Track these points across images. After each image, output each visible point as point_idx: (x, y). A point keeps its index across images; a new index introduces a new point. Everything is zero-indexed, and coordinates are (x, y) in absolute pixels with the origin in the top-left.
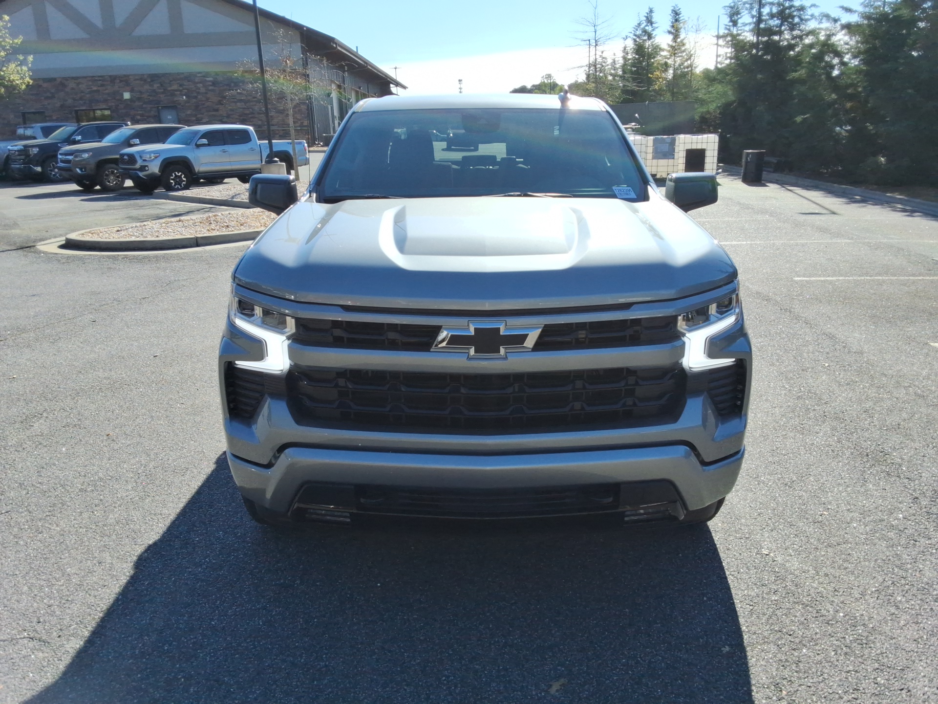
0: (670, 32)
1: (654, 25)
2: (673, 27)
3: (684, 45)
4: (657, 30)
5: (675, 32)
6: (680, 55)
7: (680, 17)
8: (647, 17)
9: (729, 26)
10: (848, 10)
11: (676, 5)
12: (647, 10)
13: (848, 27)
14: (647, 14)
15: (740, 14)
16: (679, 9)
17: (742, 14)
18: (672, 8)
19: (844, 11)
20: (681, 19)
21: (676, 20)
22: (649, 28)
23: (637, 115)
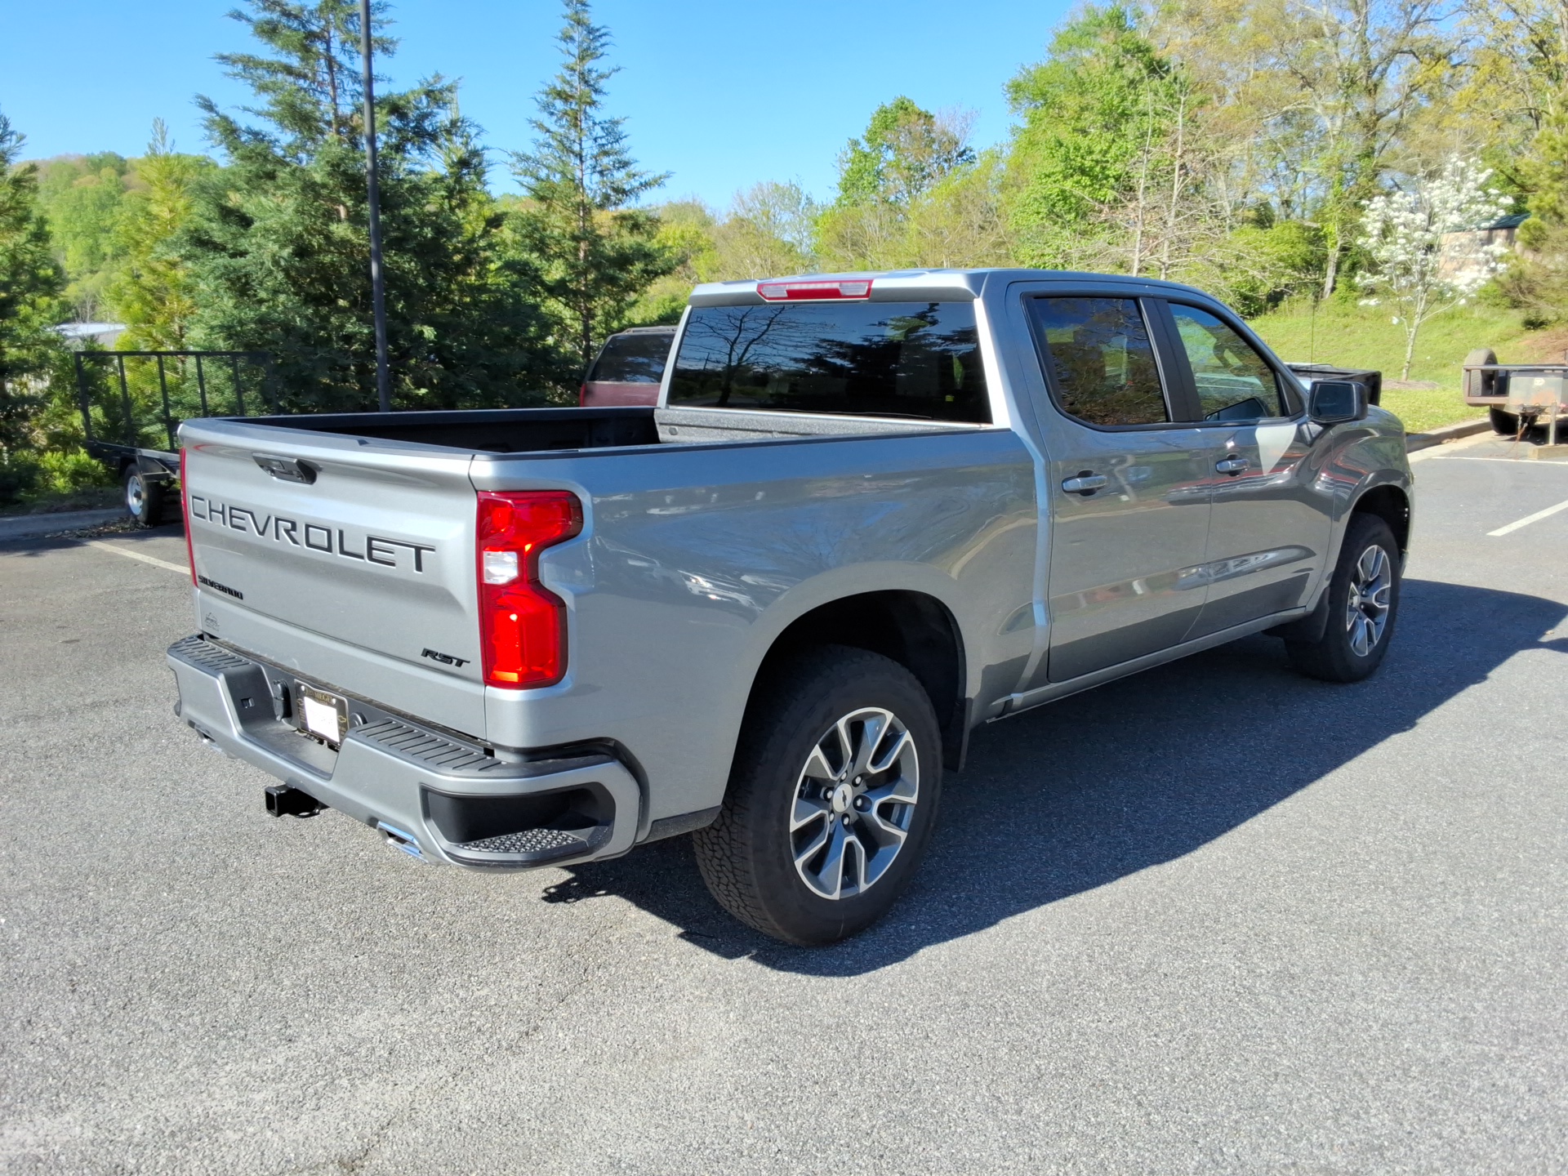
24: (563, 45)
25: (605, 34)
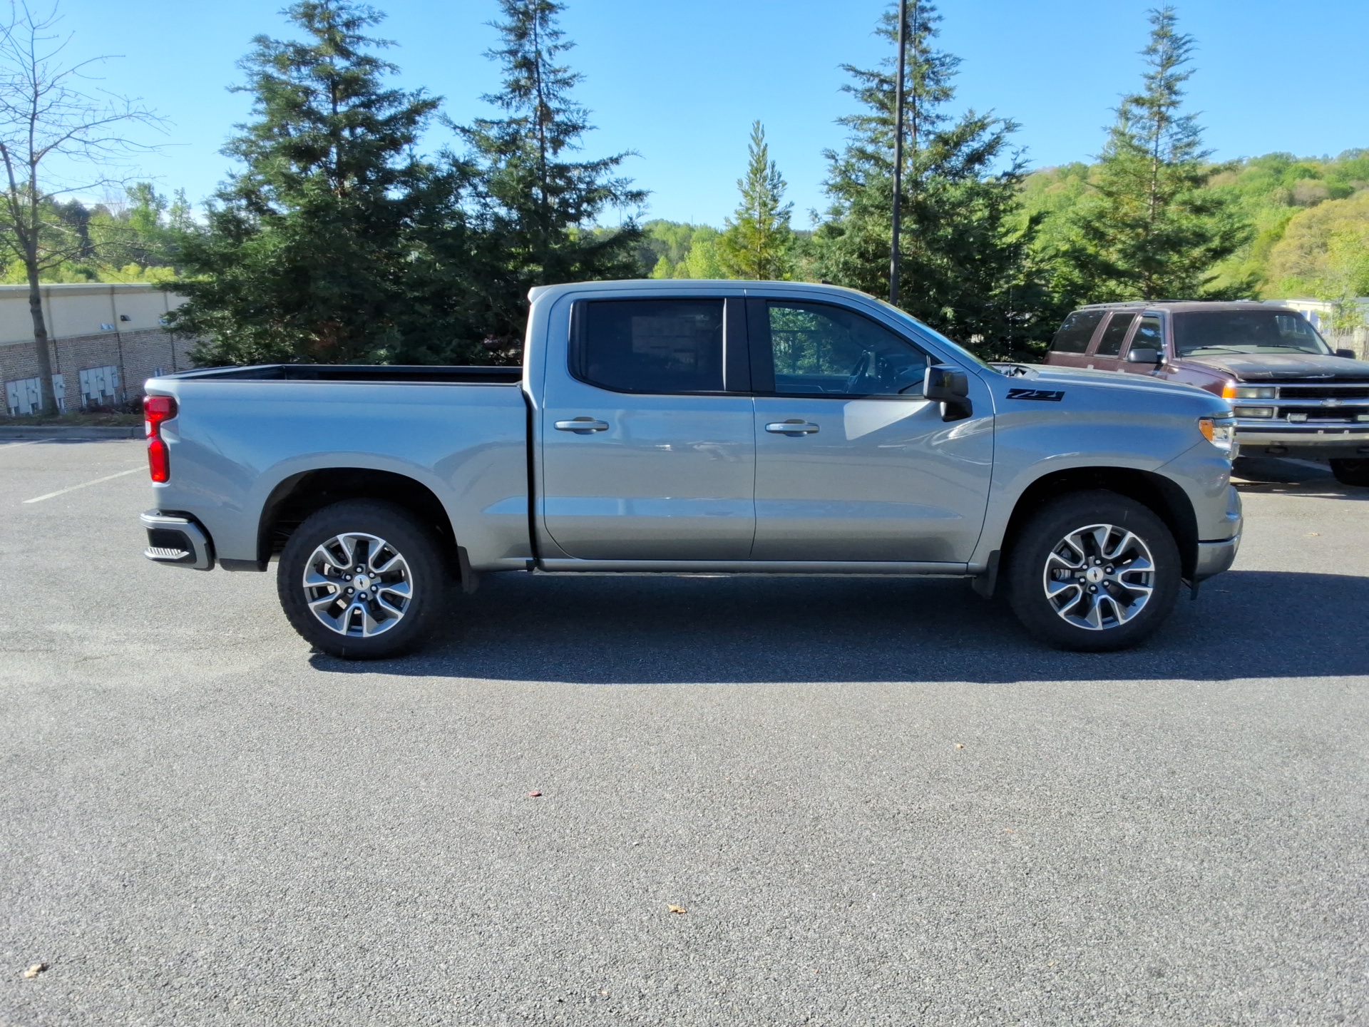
24: (1148, 58)
25: (1189, 41)
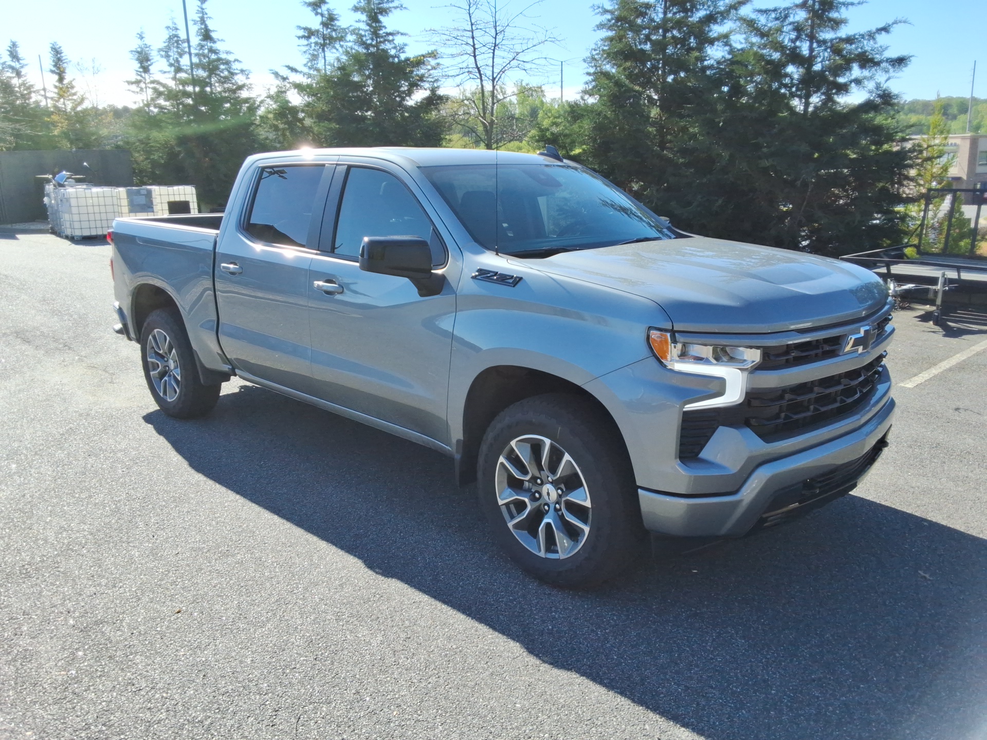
0: (52, 72)
1: (21, 61)
2: (55, 66)
3: (73, 87)
4: (26, 67)
5: (60, 72)
6: (70, 98)
7: (62, 57)
8: (10, 51)
9: (140, 72)
10: (293, 70)
11: (55, 43)
12: (10, 44)
13: (299, 87)
14: (10, 47)
15: (150, 60)
16: (60, 47)
17: (152, 61)
18: (51, 45)
19: (290, 71)
20: (64, 58)
21: (59, 59)
22: (16, 65)
23: (85, 164)
